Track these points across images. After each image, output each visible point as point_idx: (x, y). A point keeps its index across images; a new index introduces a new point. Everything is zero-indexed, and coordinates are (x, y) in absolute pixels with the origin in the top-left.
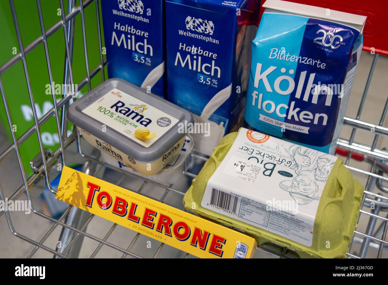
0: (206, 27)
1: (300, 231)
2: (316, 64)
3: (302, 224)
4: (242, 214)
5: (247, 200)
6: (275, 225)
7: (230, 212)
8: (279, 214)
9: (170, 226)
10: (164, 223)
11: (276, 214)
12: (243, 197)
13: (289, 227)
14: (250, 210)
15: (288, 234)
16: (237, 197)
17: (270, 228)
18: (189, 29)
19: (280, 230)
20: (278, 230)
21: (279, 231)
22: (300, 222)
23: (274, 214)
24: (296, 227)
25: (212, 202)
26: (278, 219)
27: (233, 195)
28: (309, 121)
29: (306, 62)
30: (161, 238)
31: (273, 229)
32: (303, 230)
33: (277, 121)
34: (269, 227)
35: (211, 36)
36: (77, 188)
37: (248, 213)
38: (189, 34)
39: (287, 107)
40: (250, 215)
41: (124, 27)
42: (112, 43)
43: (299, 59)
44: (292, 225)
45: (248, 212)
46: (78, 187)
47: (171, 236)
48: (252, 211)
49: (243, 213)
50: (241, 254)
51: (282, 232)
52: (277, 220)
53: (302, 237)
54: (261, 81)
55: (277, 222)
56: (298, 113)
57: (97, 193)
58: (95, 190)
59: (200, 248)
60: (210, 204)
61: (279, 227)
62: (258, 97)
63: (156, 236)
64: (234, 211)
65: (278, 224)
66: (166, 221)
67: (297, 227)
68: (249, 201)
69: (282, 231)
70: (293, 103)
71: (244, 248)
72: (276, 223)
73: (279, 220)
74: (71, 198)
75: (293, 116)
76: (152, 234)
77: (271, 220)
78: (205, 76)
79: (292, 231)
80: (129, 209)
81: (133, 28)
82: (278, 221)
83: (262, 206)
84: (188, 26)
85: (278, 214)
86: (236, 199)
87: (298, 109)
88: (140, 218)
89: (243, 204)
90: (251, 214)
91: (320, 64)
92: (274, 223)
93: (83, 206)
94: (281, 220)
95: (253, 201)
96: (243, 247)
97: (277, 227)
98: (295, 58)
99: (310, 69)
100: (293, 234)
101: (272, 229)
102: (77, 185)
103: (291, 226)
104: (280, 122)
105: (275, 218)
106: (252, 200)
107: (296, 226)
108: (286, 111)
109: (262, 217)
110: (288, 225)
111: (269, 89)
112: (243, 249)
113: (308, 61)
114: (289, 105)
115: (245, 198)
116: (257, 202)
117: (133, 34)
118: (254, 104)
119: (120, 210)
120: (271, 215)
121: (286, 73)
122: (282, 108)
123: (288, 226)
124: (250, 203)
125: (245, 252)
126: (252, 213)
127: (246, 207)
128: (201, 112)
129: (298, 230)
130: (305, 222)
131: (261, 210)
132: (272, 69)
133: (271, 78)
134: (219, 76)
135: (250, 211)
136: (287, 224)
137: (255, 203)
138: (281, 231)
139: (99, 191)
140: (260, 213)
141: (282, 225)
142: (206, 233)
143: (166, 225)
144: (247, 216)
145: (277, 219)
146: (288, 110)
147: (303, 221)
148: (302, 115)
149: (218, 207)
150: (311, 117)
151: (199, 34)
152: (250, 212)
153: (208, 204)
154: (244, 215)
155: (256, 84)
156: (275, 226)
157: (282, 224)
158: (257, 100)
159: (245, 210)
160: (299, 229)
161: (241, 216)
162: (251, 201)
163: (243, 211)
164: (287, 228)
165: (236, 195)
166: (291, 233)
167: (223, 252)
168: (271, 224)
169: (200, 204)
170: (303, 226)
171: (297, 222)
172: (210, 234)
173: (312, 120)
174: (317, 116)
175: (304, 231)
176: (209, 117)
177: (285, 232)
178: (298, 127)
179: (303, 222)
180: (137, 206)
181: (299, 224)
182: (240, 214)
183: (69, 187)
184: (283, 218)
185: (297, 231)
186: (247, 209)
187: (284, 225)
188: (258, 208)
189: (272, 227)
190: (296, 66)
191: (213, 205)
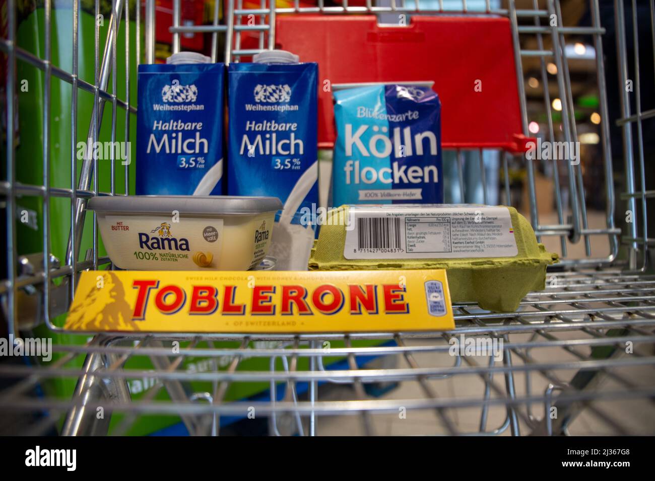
0: (281, 94)
1: (496, 236)
2: (407, 117)
3: (496, 223)
4: (411, 246)
5: (414, 217)
6: (461, 243)
7: (392, 250)
8: (463, 219)
9: (305, 297)
10: (293, 298)
11: (459, 223)
12: (406, 215)
13: (481, 237)
14: (421, 233)
15: (483, 251)
16: (398, 217)
17: (457, 251)
18: (259, 101)
19: (470, 249)
20: (468, 249)
21: (469, 251)
22: (493, 220)
23: (456, 225)
24: (489, 233)
25: (361, 245)
26: (463, 231)
27: (391, 217)
28: (419, 180)
29: (395, 119)
30: (294, 323)
31: (461, 251)
32: (499, 233)
33: (382, 191)
34: (454, 251)
35: (287, 103)
36: (112, 297)
37: (419, 240)
38: (260, 108)
39: (390, 171)
40: (423, 241)
41: (168, 124)
42: (148, 151)
43: (388, 118)
44: (483, 233)
45: (418, 238)
46: (114, 294)
47: (312, 314)
48: (424, 234)
49: (411, 244)
50: (436, 297)
51: (474, 251)
52: (462, 233)
53: (502, 244)
54: (354, 145)
55: (463, 237)
56: (406, 172)
57: (154, 293)
58: (150, 289)
59: (370, 314)
60: (359, 250)
61: (468, 243)
62: (354, 169)
63: (283, 324)
64: (398, 244)
65: (465, 239)
66: (294, 294)
67: (491, 233)
68: (417, 216)
69: (474, 248)
70: (396, 165)
71: (437, 286)
72: (462, 239)
73: (465, 233)
74: (100, 317)
75: (400, 179)
76: (274, 323)
77: (454, 237)
78: (281, 158)
79: (487, 242)
80: (220, 298)
81: (181, 122)
82: (464, 235)
83: (437, 218)
84: (257, 99)
85: (462, 221)
86: (397, 221)
87: (404, 168)
88: (245, 306)
89: (409, 227)
90: (423, 239)
91: (411, 115)
92: (459, 241)
93: (126, 322)
94: (467, 231)
95: (422, 214)
96: (434, 285)
97: (465, 245)
98: (384, 117)
99: (403, 125)
100: (489, 246)
101: (459, 251)
102: (111, 291)
103: (483, 235)
104: (386, 192)
105: (458, 231)
106: (420, 213)
107: (489, 231)
108: (390, 176)
109: (440, 237)
110: (478, 234)
111: (365, 153)
112: (437, 288)
113: (396, 118)
114: (392, 168)
115: (410, 215)
116: (428, 215)
117: (180, 131)
118: (348, 181)
119: (204, 304)
120: (452, 229)
121: (380, 132)
122: (385, 173)
123: (478, 237)
124: (419, 220)
125: (440, 291)
126: (424, 237)
127: (415, 230)
128: (280, 215)
129: (493, 236)
130: (499, 217)
131: (437, 226)
132: (363, 129)
133: (365, 139)
134: (301, 152)
135: (422, 235)
136: (476, 233)
137: (426, 216)
138: (472, 249)
139: (157, 287)
140: (436, 232)
141: (471, 239)
142: (369, 287)
143: (297, 299)
144: (419, 247)
145: (461, 231)
146: (392, 174)
147: (495, 217)
148: (410, 174)
149: (372, 249)
150: (420, 174)
151: (272, 104)
152: (421, 237)
153: (355, 250)
154: (414, 246)
155: (349, 152)
156: (462, 245)
157: (470, 237)
158: (352, 173)
159: (413, 238)
160: (494, 234)
161: (411, 250)
162: (420, 216)
163: (411, 240)
164: (478, 241)
165: (396, 215)
166: (486, 246)
167: (408, 305)
168: (456, 243)
169: (343, 256)
170: (498, 226)
171: (489, 223)
172: (376, 287)
173: (422, 178)
174: (427, 169)
175: (502, 234)
176: (291, 218)
177: (478, 249)
178: (408, 191)
179: (496, 219)
180: (235, 288)
181: (492, 224)
182: (407, 248)
183: (94, 300)
184: (470, 225)
185: (494, 238)
186: (417, 234)
187: (473, 237)
188: (431, 224)
189: (458, 249)
190: (387, 123)
191: (363, 249)
